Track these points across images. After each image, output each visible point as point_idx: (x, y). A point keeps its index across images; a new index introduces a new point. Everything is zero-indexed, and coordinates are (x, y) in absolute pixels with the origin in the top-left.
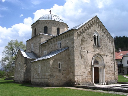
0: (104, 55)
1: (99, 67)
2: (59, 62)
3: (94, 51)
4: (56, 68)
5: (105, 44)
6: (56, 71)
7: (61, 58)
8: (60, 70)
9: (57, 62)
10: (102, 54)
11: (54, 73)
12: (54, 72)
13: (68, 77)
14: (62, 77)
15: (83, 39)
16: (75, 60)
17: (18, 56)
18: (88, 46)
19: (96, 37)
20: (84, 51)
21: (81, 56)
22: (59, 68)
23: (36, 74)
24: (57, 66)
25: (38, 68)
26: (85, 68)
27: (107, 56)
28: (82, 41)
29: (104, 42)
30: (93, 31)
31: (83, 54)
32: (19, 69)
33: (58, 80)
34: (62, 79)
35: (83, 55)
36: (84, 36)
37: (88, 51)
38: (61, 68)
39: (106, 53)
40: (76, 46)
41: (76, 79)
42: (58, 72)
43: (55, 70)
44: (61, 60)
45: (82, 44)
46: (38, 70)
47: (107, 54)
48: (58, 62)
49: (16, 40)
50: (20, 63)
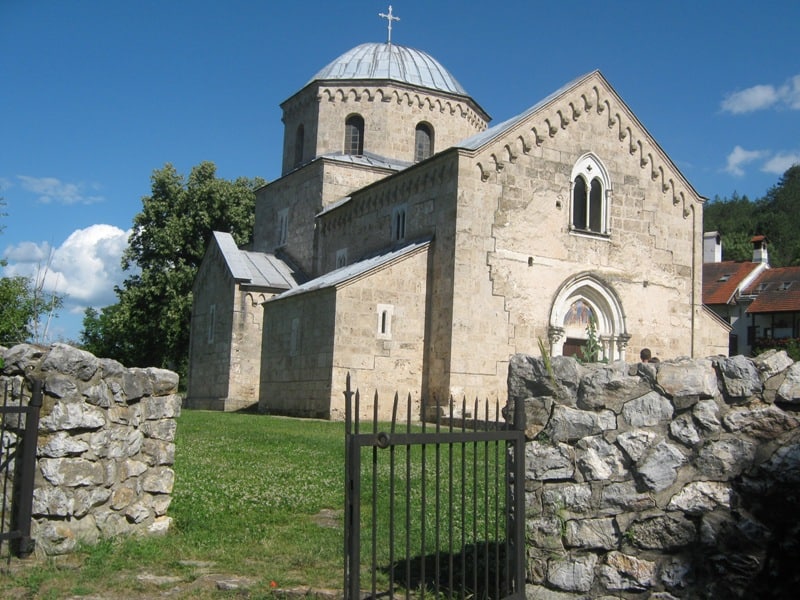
0: (627, 279)
2: (380, 308)
3: (569, 259)
4: (365, 334)
5: (637, 225)
6: (363, 345)
7: (393, 289)
8: (383, 346)
9: (372, 308)
10: (616, 275)
11: (355, 356)
12: (354, 350)
15: (510, 197)
16: (456, 301)
17: (208, 270)
18: (533, 231)
19: (589, 186)
20: (508, 253)
21: (492, 280)
22: (380, 335)
23: (279, 363)
24: (368, 326)
25: (290, 334)
26: (510, 340)
27: (646, 284)
28: (504, 205)
29: (638, 209)
30: (569, 154)
31: (504, 273)
32: (211, 342)
34: (394, 386)
35: (500, 277)
36: (512, 180)
37: (531, 260)
38: (388, 335)
39: (643, 269)
40: (465, 231)
41: (455, 391)
42: (374, 352)
43: (361, 341)
44: (393, 299)
45: (499, 224)
46: (289, 342)
47: (644, 278)
48: (375, 306)
50: (213, 307)
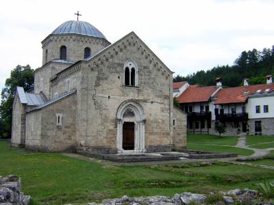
0: (145, 101)
1: (135, 123)
2: (57, 115)
3: (123, 95)
4: (52, 124)
5: (148, 83)
7: (62, 108)
8: (59, 128)
9: (54, 115)
10: (141, 100)
12: (48, 130)
13: (73, 138)
14: (62, 138)
15: (101, 76)
18: (109, 87)
19: (130, 70)
20: (101, 95)
21: (95, 104)
22: (58, 124)
23: (29, 133)
24: (53, 121)
26: (102, 124)
27: (152, 102)
28: (99, 78)
29: (148, 77)
30: (122, 60)
31: (99, 101)
33: (56, 142)
34: (63, 141)
35: (98, 103)
36: (102, 70)
37: (109, 97)
38: (60, 124)
39: (151, 97)
42: (56, 130)
43: (51, 127)
44: (61, 112)
45: (97, 85)
47: (152, 100)
49: (28, 66)
